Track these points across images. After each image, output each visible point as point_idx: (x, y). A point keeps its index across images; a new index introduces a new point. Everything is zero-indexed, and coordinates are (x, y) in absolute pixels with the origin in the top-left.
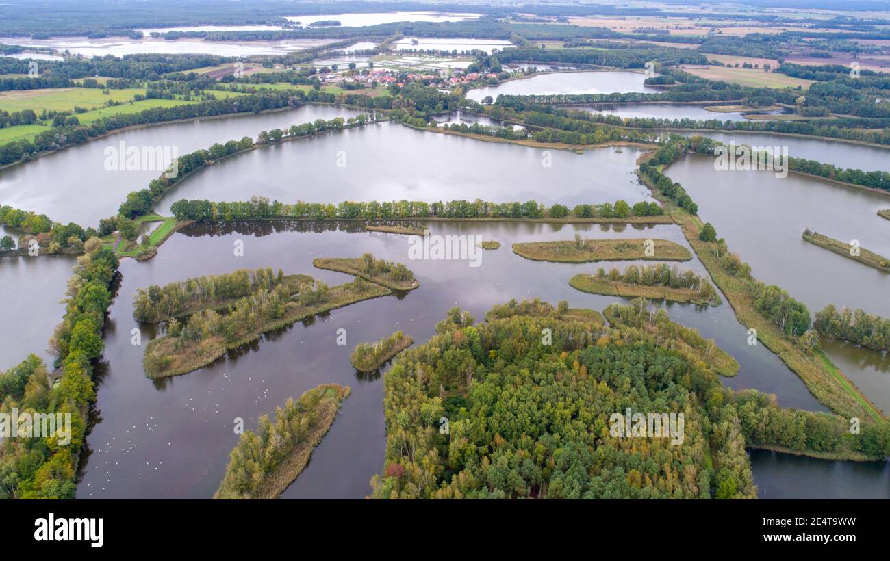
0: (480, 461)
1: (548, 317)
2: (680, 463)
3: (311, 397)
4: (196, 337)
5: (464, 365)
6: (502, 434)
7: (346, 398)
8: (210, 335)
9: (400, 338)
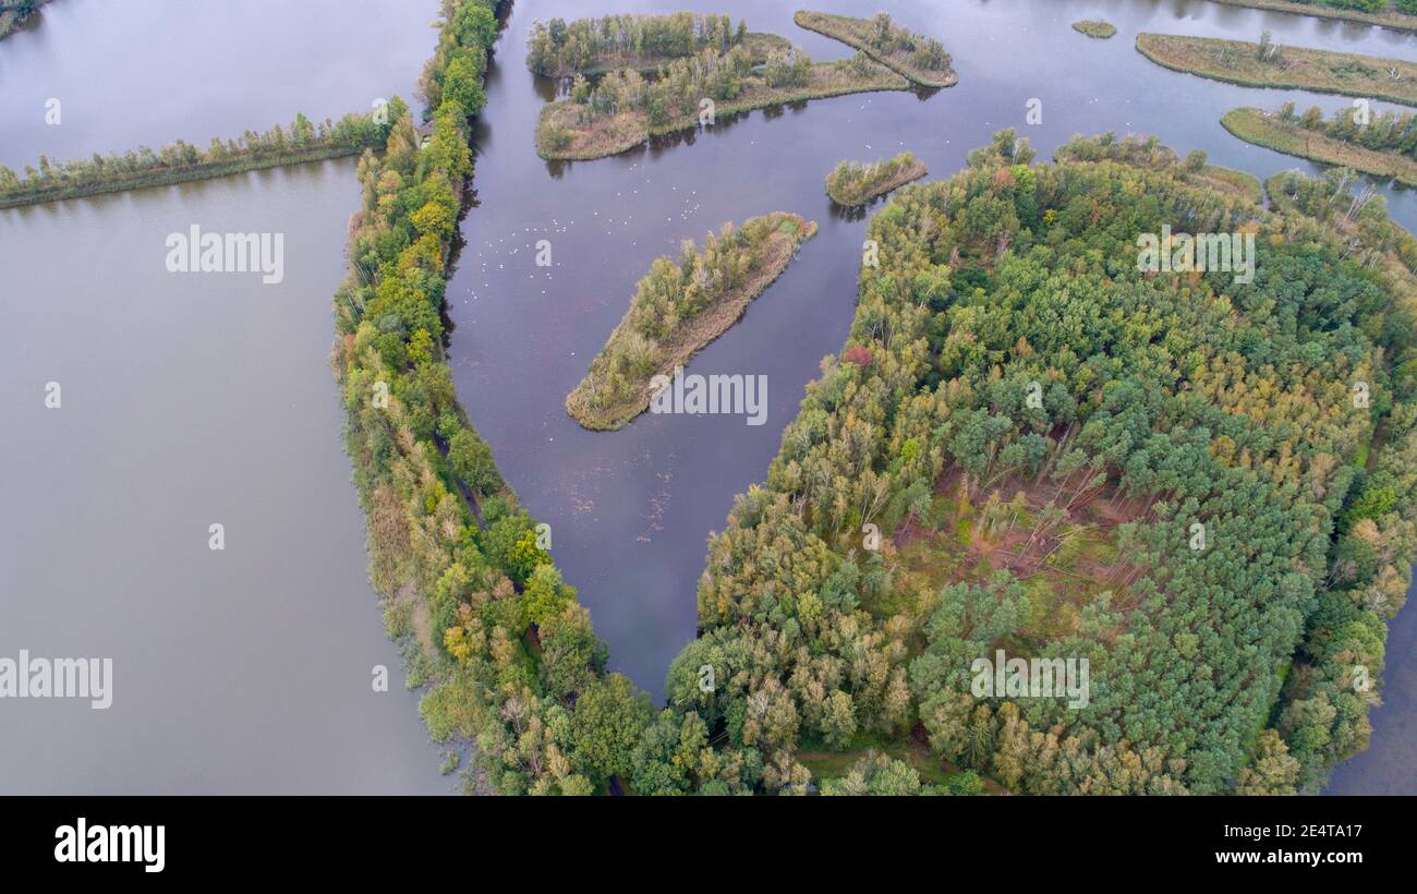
0: (987, 370)
1: (1163, 173)
2: (1311, 447)
3: (758, 226)
4: (608, 108)
5: (999, 225)
6: (1031, 340)
7: (810, 239)
8: (628, 108)
9: (909, 164)
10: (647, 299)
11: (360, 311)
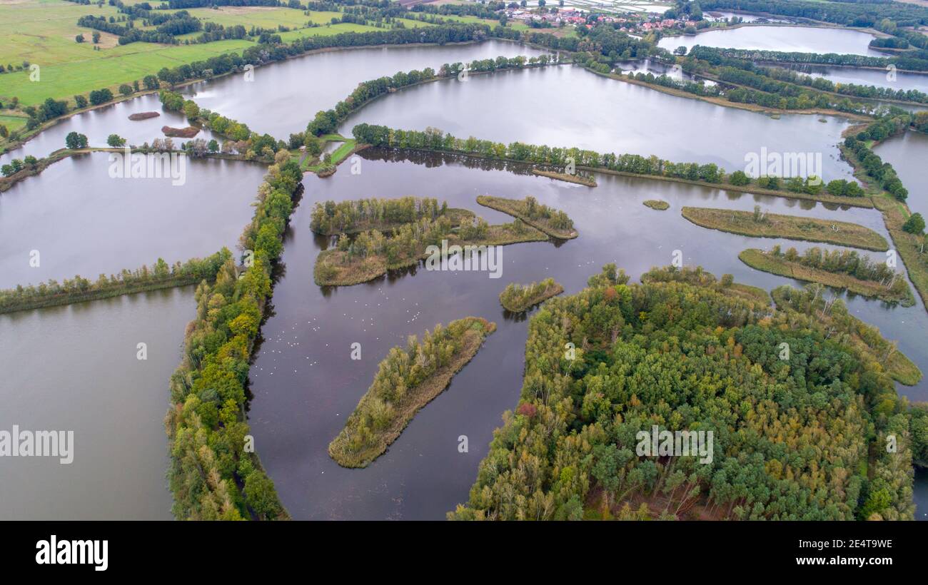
0: (613, 418)
1: (709, 289)
2: (829, 463)
3: (458, 326)
4: (361, 253)
5: (612, 321)
6: (640, 396)
7: (491, 334)
8: (374, 253)
9: (552, 285)
10: (385, 374)
11: (188, 387)
